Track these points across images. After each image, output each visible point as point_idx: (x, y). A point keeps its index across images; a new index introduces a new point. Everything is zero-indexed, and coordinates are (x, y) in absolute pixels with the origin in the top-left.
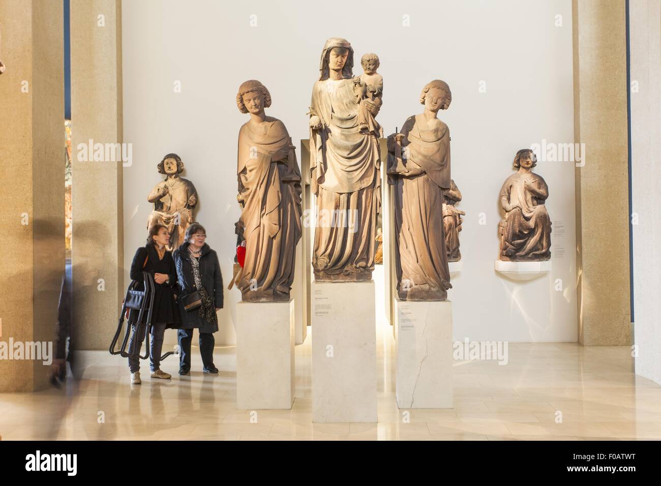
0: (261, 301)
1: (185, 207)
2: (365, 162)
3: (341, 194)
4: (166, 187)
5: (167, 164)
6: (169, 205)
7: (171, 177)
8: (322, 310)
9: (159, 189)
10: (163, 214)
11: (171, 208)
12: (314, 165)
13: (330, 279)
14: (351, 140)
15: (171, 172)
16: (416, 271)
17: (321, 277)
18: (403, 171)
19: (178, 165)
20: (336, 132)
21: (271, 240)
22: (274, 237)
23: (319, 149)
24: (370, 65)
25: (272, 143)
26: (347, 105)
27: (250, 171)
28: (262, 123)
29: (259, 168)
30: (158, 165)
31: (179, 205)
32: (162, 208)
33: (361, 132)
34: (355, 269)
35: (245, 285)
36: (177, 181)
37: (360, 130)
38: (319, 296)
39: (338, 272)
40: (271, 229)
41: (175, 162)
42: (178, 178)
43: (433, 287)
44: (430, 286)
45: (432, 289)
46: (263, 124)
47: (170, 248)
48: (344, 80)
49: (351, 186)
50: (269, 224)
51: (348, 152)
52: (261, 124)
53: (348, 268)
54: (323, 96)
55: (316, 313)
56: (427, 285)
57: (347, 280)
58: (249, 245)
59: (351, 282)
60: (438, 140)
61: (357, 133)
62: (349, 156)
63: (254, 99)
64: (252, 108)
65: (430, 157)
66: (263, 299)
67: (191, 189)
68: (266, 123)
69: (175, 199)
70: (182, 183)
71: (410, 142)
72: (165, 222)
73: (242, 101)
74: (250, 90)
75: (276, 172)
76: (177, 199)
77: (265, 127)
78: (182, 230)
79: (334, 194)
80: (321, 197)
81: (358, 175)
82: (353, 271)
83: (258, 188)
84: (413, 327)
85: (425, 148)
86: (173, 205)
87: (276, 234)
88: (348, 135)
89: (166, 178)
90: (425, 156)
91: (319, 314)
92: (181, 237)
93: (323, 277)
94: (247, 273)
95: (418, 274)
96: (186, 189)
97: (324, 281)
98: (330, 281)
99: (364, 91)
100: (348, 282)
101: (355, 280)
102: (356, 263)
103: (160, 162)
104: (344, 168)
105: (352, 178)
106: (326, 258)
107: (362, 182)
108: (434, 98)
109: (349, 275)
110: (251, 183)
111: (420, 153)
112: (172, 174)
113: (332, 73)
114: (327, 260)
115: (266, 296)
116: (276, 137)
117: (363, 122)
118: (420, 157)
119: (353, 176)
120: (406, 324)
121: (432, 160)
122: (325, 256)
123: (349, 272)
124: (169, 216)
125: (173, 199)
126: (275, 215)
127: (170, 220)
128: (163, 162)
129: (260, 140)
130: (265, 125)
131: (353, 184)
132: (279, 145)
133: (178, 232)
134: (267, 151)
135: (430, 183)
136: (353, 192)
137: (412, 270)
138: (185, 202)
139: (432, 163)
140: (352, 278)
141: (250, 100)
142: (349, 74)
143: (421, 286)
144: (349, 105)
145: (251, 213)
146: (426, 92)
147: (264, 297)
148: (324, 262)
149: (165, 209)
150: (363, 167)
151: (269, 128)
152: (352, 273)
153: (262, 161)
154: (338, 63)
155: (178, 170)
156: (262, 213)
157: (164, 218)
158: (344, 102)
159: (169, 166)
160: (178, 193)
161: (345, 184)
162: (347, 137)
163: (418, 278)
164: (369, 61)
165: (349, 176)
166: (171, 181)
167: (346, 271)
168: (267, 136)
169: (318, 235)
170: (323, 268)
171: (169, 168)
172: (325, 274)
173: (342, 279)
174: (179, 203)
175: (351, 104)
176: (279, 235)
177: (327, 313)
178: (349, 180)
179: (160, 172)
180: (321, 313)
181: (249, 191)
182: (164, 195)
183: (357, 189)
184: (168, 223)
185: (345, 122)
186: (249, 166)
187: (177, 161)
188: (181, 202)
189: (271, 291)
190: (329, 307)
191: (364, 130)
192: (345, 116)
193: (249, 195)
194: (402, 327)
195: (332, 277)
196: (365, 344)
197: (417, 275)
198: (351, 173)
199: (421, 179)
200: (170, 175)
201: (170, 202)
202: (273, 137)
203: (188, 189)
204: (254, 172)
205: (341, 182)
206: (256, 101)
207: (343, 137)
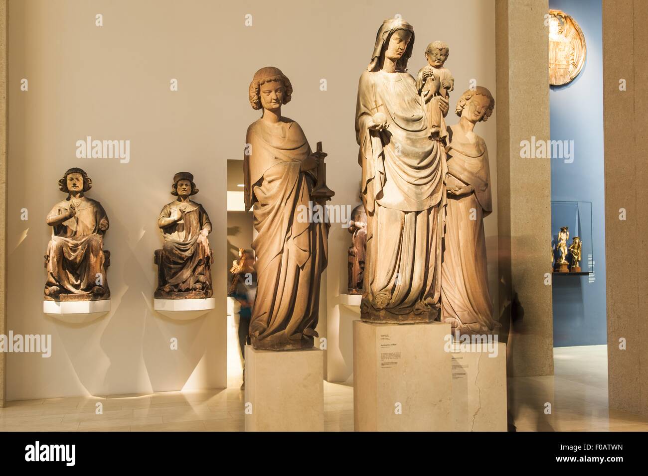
0: (285, 349)
1: (94, 232)
2: (435, 175)
3: (406, 213)
4: (72, 207)
5: (72, 179)
6: (74, 230)
7: (75, 196)
8: (390, 361)
9: (59, 210)
10: (67, 239)
11: (77, 234)
12: (371, 175)
13: (396, 320)
14: (418, 145)
15: (76, 190)
16: (463, 307)
17: (382, 318)
18: (453, 189)
19: (84, 183)
20: (398, 135)
21: (298, 269)
22: (302, 267)
23: (379, 156)
24: (441, 55)
25: (294, 149)
26: (409, 103)
27: (270, 182)
28: (278, 123)
29: (285, 179)
30: (60, 181)
31: (86, 230)
32: (66, 232)
33: (430, 138)
34: (426, 307)
35: (261, 329)
36: (84, 201)
37: (430, 135)
38: (385, 342)
39: (408, 312)
40: (298, 257)
41: (81, 178)
42: (83, 198)
43: (484, 326)
44: (482, 325)
45: (483, 328)
46: (279, 125)
47: (77, 281)
48: (397, 73)
49: (421, 203)
50: (297, 250)
51: (418, 161)
52: (276, 125)
53: (419, 305)
54: (378, 90)
55: (383, 364)
56: (477, 323)
57: (417, 321)
58: (266, 277)
59: (421, 323)
60: (481, 156)
61: (426, 138)
62: (419, 165)
63: (276, 91)
64: (271, 102)
65: (476, 173)
66: (289, 347)
67: (100, 212)
68: (283, 124)
69: (82, 222)
70: (89, 204)
71: (452, 157)
72: (71, 249)
73: (258, 93)
74: (272, 78)
75: (304, 184)
76: (85, 222)
77: (283, 128)
78: (95, 260)
79: (398, 211)
80: (377, 216)
81: (427, 189)
82: (425, 310)
83: (283, 204)
84: (464, 374)
85: (470, 164)
86: (80, 229)
87: (305, 264)
88: (416, 139)
89: (67, 197)
90: (472, 173)
91: (385, 366)
92: (94, 268)
93: (385, 318)
94: (262, 312)
95: (466, 311)
96: (95, 210)
97: (385, 323)
98: (396, 322)
99: (437, 86)
100: (417, 323)
101: (427, 321)
102: (425, 300)
103: (61, 177)
104: (412, 180)
105: (422, 194)
106: (387, 293)
107: (432, 198)
108: (478, 107)
109: (420, 314)
110: (272, 197)
111: (465, 170)
112: (77, 193)
113: (387, 63)
114: (388, 296)
115: (292, 342)
116: (297, 141)
117: (436, 125)
118: (466, 173)
119: (423, 190)
120: (457, 371)
121: (479, 177)
122: (386, 291)
123: (420, 311)
124: (75, 242)
125: (79, 222)
126: (304, 239)
127: (78, 247)
128: (66, 177)
129: (278, 143)
130: (282, 125)
131: (423, 201)
132: (301, 152)
133: (90, 261)
134: (290, 158)
135: (477, 204)
136: (421, 211)
137: (460, 307)
138: (93, 225)
139: (480, 181)
140: (423, 319)
141: (270, 92)
142: (401, 67)
143: (470, 325)
144: (411, 103)
145: (270, 237)
146: (467, 100)
147: (289, 344)
148: (386, 298)
149: (69, 234)
150: (433, 180)
151: (287, 130)
152: (424, 311)
153: (289, 170)
154: (400, 50)
155: (83, 188)
156: (287, 237)
157: (70, 245)
158: (406, 98)
159: (73, 182)
160: (86, 215)
161: (413, 200)
162: (414, 142)
163: (466, 315)
164: (441, 50)
165: (418, 191)
166: (75, 201)
167: (418, 309)
168: (286, 139)
169: (374, 263)
170: (384, 306)
171: (75, 185)
172: (388, 313)
173: (412, 320)
174: (87, 227)
175: (414, 102)
176: (309, 264)
177: (396, 363)
178: (418, 195)
179: (61, 189)
180: (388, 364)
181: (268, 208)
182: (71, 216)
183: (427, 207)
184: (75, 251)
185: (411, 124)
186: (268, 176)
187: (83, 177)
188: (90, 226)
189: (299, 335)
190: (398, 356)
191: (435, 135)
192: (409, 115)
193: (269, 213)
194: (454, 375)
195: (400, 317)
196: (440, 401)
197: (465, 313)
198: (420, 187)
199: (468, 200)
200: (74, 194)
201: (75, 225)
202: (294, 141)
203: (97, 211)
204: (277, 183)
205: (407, 198)
206: (277, 93)
207: (409, 142)
